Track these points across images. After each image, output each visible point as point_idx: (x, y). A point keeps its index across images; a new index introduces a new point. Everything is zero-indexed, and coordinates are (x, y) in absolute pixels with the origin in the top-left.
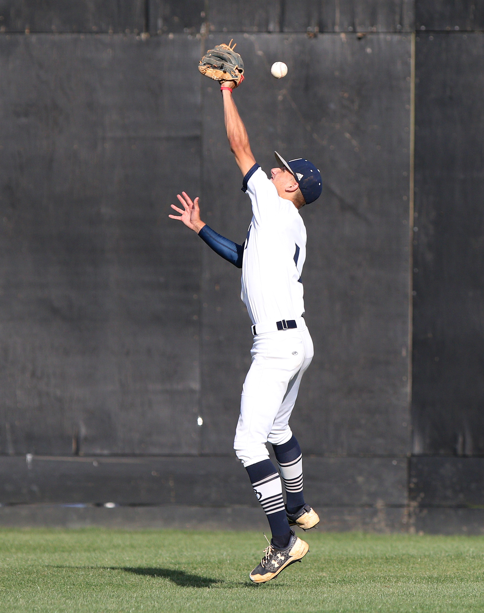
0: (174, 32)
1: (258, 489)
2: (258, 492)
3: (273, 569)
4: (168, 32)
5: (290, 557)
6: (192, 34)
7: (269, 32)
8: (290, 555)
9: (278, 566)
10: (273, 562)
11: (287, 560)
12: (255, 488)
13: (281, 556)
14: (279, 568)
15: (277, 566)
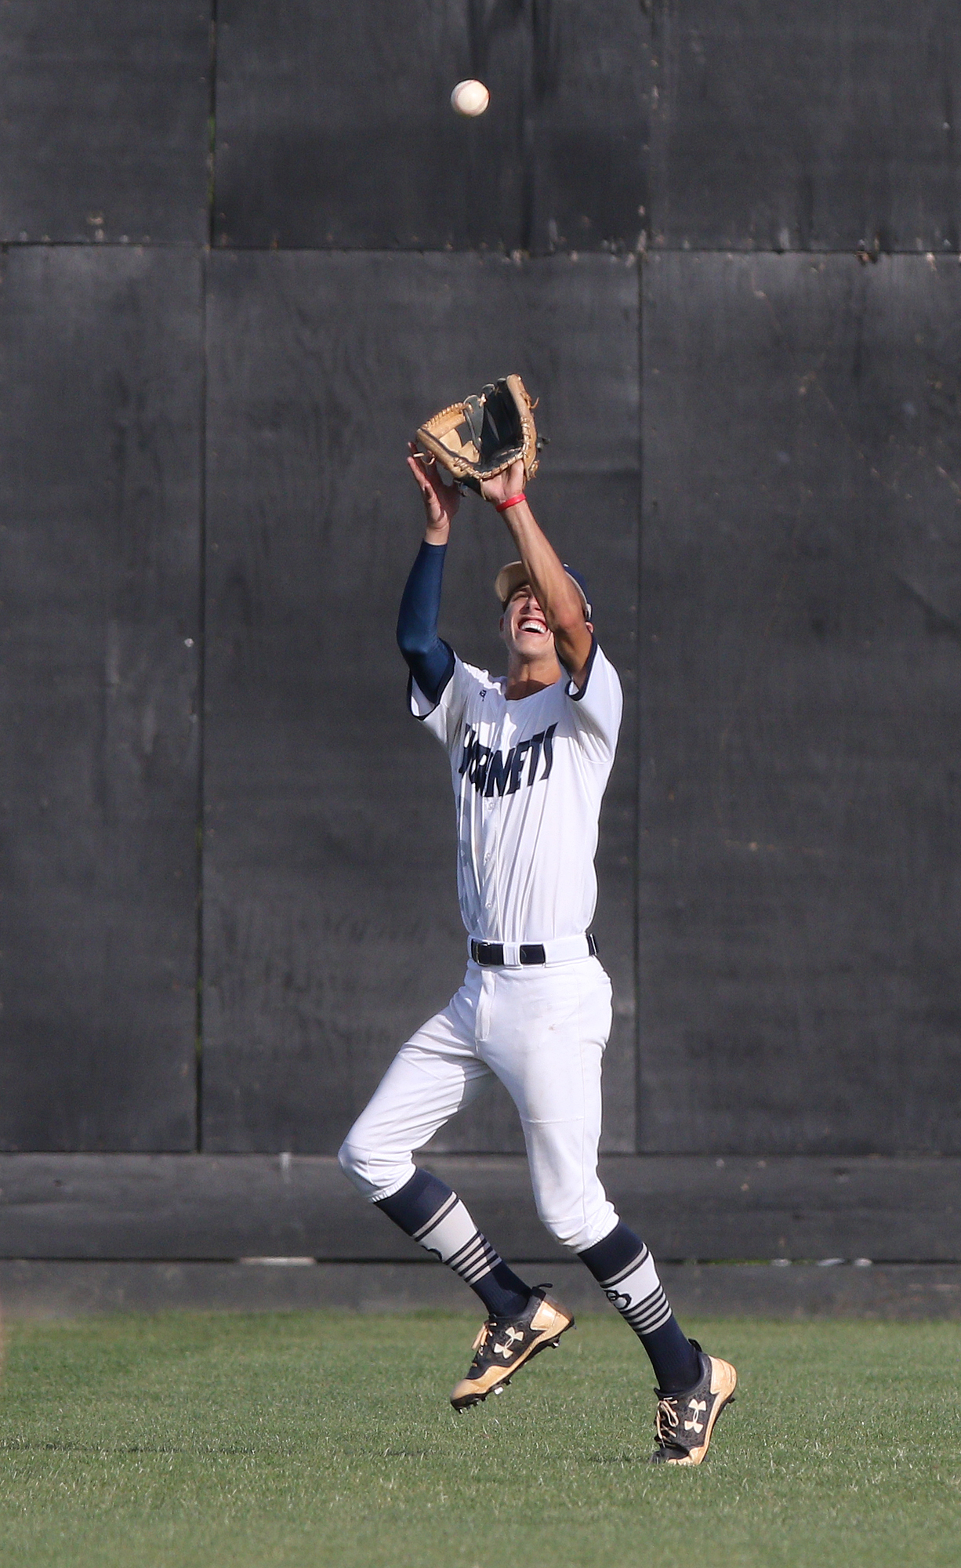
0: (579, 249)
1: (621, 1288)
2: (620, 1294)
3: (696, 1439)
4: (567, 249)
5: (715, 1396)
6: (619, 253)
7: (780, 251)
8: (712, 1392)
9: (701, 1426)
10: (688, 1426)
11: (711, 1405)
12: (613, 1288)
13: (699, 1403)
14: (704, 1431)
15: (698, 1428)
